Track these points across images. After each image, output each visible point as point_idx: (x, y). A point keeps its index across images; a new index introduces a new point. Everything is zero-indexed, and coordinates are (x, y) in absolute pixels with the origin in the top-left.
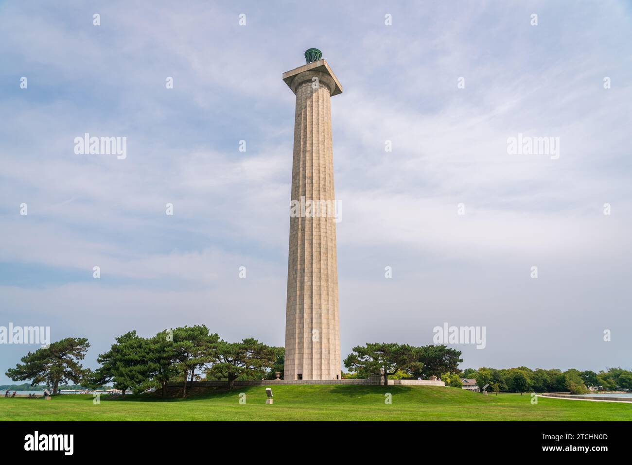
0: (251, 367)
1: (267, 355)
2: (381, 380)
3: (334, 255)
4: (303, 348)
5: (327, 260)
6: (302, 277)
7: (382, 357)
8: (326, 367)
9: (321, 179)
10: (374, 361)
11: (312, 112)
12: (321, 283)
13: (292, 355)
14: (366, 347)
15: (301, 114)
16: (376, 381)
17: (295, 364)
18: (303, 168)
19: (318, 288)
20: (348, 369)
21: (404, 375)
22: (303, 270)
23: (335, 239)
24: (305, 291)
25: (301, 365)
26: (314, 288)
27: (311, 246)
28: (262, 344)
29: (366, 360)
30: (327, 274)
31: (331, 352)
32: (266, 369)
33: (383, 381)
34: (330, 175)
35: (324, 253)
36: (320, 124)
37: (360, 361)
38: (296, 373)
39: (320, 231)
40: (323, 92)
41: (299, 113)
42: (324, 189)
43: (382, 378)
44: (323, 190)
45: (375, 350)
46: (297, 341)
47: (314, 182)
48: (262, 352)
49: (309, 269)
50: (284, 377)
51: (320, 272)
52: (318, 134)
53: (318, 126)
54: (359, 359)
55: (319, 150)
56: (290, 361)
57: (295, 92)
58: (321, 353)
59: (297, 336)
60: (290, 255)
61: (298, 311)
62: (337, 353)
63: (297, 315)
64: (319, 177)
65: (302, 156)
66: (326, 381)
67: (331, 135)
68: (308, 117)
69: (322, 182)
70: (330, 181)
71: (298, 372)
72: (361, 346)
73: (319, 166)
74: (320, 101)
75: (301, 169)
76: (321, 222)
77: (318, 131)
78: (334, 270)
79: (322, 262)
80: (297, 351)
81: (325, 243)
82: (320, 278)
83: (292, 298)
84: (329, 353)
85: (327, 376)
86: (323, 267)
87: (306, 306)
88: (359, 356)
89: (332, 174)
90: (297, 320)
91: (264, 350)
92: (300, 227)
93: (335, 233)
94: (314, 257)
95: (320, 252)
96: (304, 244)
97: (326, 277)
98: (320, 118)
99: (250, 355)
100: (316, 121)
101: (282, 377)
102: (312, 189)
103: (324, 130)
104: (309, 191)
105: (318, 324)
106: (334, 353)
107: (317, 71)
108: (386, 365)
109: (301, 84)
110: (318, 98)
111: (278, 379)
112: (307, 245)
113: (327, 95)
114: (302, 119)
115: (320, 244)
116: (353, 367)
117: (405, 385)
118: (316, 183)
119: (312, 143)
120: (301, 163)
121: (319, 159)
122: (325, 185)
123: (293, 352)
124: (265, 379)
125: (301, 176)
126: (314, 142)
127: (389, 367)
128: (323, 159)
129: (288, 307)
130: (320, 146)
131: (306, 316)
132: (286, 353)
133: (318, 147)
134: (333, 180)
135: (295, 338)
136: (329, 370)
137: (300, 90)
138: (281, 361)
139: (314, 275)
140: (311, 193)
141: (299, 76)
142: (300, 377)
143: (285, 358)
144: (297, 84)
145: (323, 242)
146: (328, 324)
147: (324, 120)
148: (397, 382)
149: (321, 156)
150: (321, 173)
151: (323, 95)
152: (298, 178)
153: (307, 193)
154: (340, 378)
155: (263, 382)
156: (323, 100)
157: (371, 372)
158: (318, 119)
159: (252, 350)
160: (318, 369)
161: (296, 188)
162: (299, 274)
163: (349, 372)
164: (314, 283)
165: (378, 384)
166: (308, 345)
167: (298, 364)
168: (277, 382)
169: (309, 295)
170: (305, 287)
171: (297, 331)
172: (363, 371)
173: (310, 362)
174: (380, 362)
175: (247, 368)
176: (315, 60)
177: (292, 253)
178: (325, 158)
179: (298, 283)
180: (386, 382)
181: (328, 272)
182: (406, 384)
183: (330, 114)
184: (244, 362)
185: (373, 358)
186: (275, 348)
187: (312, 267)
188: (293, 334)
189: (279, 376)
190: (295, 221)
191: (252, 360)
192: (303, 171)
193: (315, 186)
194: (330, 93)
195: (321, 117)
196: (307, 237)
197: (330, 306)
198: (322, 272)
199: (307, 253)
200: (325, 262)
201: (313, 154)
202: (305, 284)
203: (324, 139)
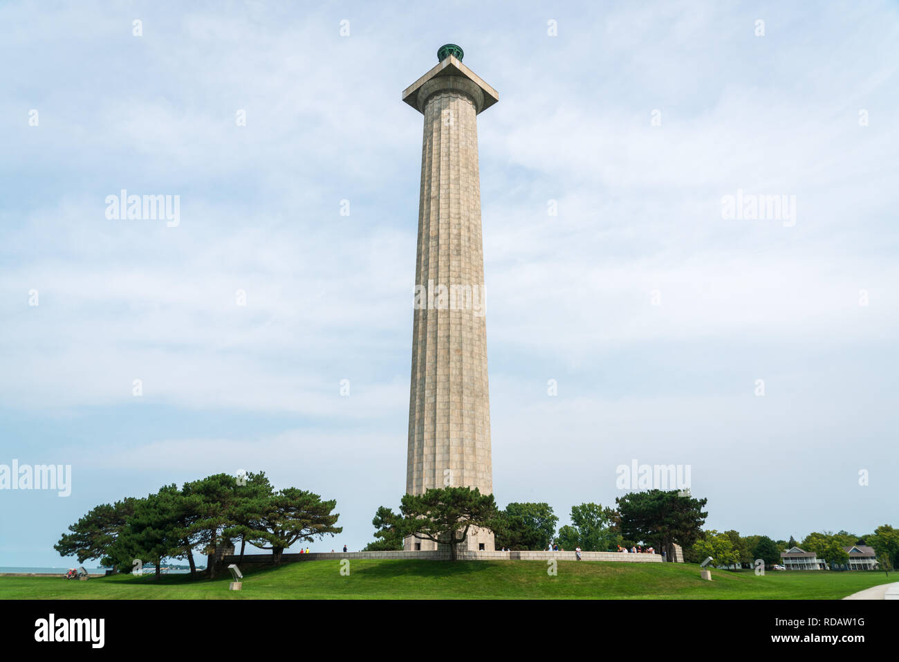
5: (462, 361)
6: (422, 391)
9: (452, 236)
11: (440, 139)
12: (449, 398)
18: (427, 224)
19: (445, 405)
22: (424, 379)
24: (426, 412)
26: (440, 406)
27: (435, 341)
30: (462, 382)
35: (457, 350)
36: (453, 154)
39: (449, 317)
40: (458, 105)
42: (457, 251)
44: (455, 253)
46: (415, 490)
47: (440, 244)
49: (432, 378)
51: (449, 381)
52: (449, 168)
53: (449, 158)
55: (449, 193)
59: (414, 483)
61: (416, 444)
63: (415, 451)
64: (449, 234)
65: (425, 207)
68: (435, 148)
69: (454, 242)
70: (470, 238)
73: (449, 217)
77: (449, 165)
79: (452, 365)
81: (457, 335)
82: (449, 390)
83: (411, 425)
86: (454, 372)
87: (427, 436)
90: (416, 458)
92: (421, 313)
94: (439, 359)
95: (449, 349)
96: (426, 340)
97: (458, 387)
98: (452, 145)
100: (446, 150)
102: (438, 254)
103: (458, 162)
104: (434, 257)
105: (445, 463)
107: (444, 75)
109: (427, 101)
112: (430, 340)
113: (465, 108)
114: (427, 152)
115: (448, 337)
118: (445, 244)
119: (439, 184)
120: (425, 217)
121: (449, 207)
122: (459, 245)
125: (424, 237)
126: (442, 182)
128: (457, 205)
130: (452, 186)
131: (426, 450)
133: (448, 188)
135: (413, 487)
139: (440, 386)
141: (422, 88)
142: (418, 547)
144: (422, 102)
145: (454, 333)
146: (462, 462)
147: (458, 147)
149: (453, 201)
150: (452, 227)
153: (430, 261)
156: (459, 117)
158: (449, 148)
164: (439, 399)
169: (432, 418)
171: (415, 476)
178: (459, 203)
179: (417, 400)
181: (462, 379)
187: (436, 374)
188: (412, 480)
193: (443, 248)
195: (455, 143)
196: (429, 328)
197: (466, 433)
198: (452, 379)
199: (429, 353)
200: (458, 364)
201: (441, 200)
202: (426, 401)
203: (458, 174)
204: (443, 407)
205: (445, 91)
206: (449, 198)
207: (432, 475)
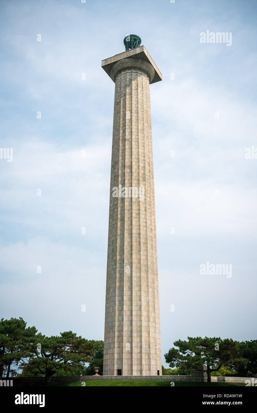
0: (69, 362)
1: (85, 349)
2: (204, 377)
3: (154, 245)
4: (123, 342)
5: (147, 251)
6: (121, 268)
7: (205, 352)
8: (147, 362)
9: (140, 168)
10: (196, 356)
11: (132, 100)
12: (141, 274)
13: (111, 349)
14: (188, 341)
15: (120, 102)
16: (199, 378)
17: (114, 359)
18: (122, 157)
19: (137, 279)
20: (169, 364)
21: (228, 372)
22: (122, 260)
23: (155, 229)
24: (125, 282)
25: (121, 359)
26: (134, 279)
27: (130, 236)
28: (80, 337)
29: (188, 355)
30: (147, 265)
31: (151, 345)
32: (84, 364)
33: (206, 378)
34: (149, 163)
35: (144, 244)
36: (140, 112)
37: (182, 356)
38: (116, 368)
39: (139, 221)
40: (142, 80)
41: (118, 101)
42: (143, 178)
43: (205, 374)
45: (197, 345)
46: (116, 334)
47: (133, 171)
48: (80, 346)
49: (128, 260)
50: (104, 373)
51: (140, 263)
52: (138, 122)
53: (138, 115)
54: (181, 354)
55: (138, 139)
56: (109, 355)
57: (114, 80)
58: (141, 347)
59: (116, 329)
60: (109, 245)
61: (117, 303)
62: (157, 347)
63: (116, 307)
64: (139, 166)
65: (121, 145)
66: (146, 377)
67: (151, 124)
68: (128, 106)
69: (141, 172)
70: (150, 171)
71: (118, 367)
72: (182, 340)
73: (138, 155)
74: (140, 89)
75: (120, 158)
76: (141, 212)
77: (138, 120)
78: (154, 261)
79: (142, 252)
80: (116, 345)
81: (144, 233)
82: (140, 269)
83: (112, 290)
84: (149, 347)
85: (148, 372)
86: (143, 257)
87: (125, 298)
88: (180, 351)
89: (152, 162)
90: (117, 312)
91: (83, 344)
92: (119, 216)
93: (154, 223)
94: (134, 248)
95: (140, 242)
96: (123, 234)
97: (145, 268)
98: (139, 106)
99: (68, 349)
100: (136, 109)
101: (101, 373)
102: (132, 179)
103: (143, 118)
104: (129, 180)
105: (138, 317)
106: (154, 347)
107: (136, 58)
108: (208, 361)
109: (120, 72)
110: (137, 86)
111: (97, 375)
112: (126, 235)
113: (146, 82)
114: (121, 107)
115: (139, 234)
116: (175, 363)
117: (230, 383)
118: (136, 172)
119: (132, 131)
120: (120, 152)
121: (138, 148)
122: (144, 174)
123: (112, 346)
124: (83, 375)
125: (120, 165)
126: (133, 130)
127: (213, 362)
128: (143, 147)
129: (107, 299)
130: (140, 134)
131: (125, 308)
132: (105, 346)
133: (138, 135)
134: (152, 169)
135: (115, 331)
136: (149, 365)
137: (119, 78)
138: (100, 356)
140: (130, 182)
141: (118, 63)
142: (120, 372)
143: (104, 353)
144: (116, 71)
145: (143, 232)
146: (148, 317)
147: (143, 108)
148: (220, 379)
149: (140, 144)
150: (140, 162)
151: (142, 83)
152: (117, 168)
153: (126, 182)
154: (161, 374)
155: (81, 378)
156: (143, 88)
157: (193, 368)
158: (137, 108)
159: (70, 344)
160: (138, 364)
161: (115, 177)
162: (118, 265)
163: (170, 368)
164: (134, 274)
165: (201, 381)
166: (128, 338)
167: (118, 359)
168: (96, 378)
169: (129, 287)
170: (125, 277)
171: (117, 324)
172: (185, 366)
173: (129, 356)
174: (202, 357)
175: (65, 362)
176: (134, 47)
177: (111, 244)
178: (144, 146)
179: (117, 274)
180: (209, 379)
181: (147, 262)
182: (230, 381)
183: (150, 102)
184: (62, 356)
185: (196, 353)
186: (93, 342)
187: (131, 258)
188: (113, 327)
189: (97, 371)
190: (114, 210)
191: (70, 354)
192: (122, 159)
193: (135, 175)
194: (150, 80)
195: (141, 105)
196: (126, 227)
197: (150, 298)
198: (142, 262)
199: (126, 243)
200: (145, 252)
201: (133, 142)
202: (125, 275)
203: (143, 127)
204: (136, 280)
205: (135, 68)
206: (138, 142)
207: (130, 324)
